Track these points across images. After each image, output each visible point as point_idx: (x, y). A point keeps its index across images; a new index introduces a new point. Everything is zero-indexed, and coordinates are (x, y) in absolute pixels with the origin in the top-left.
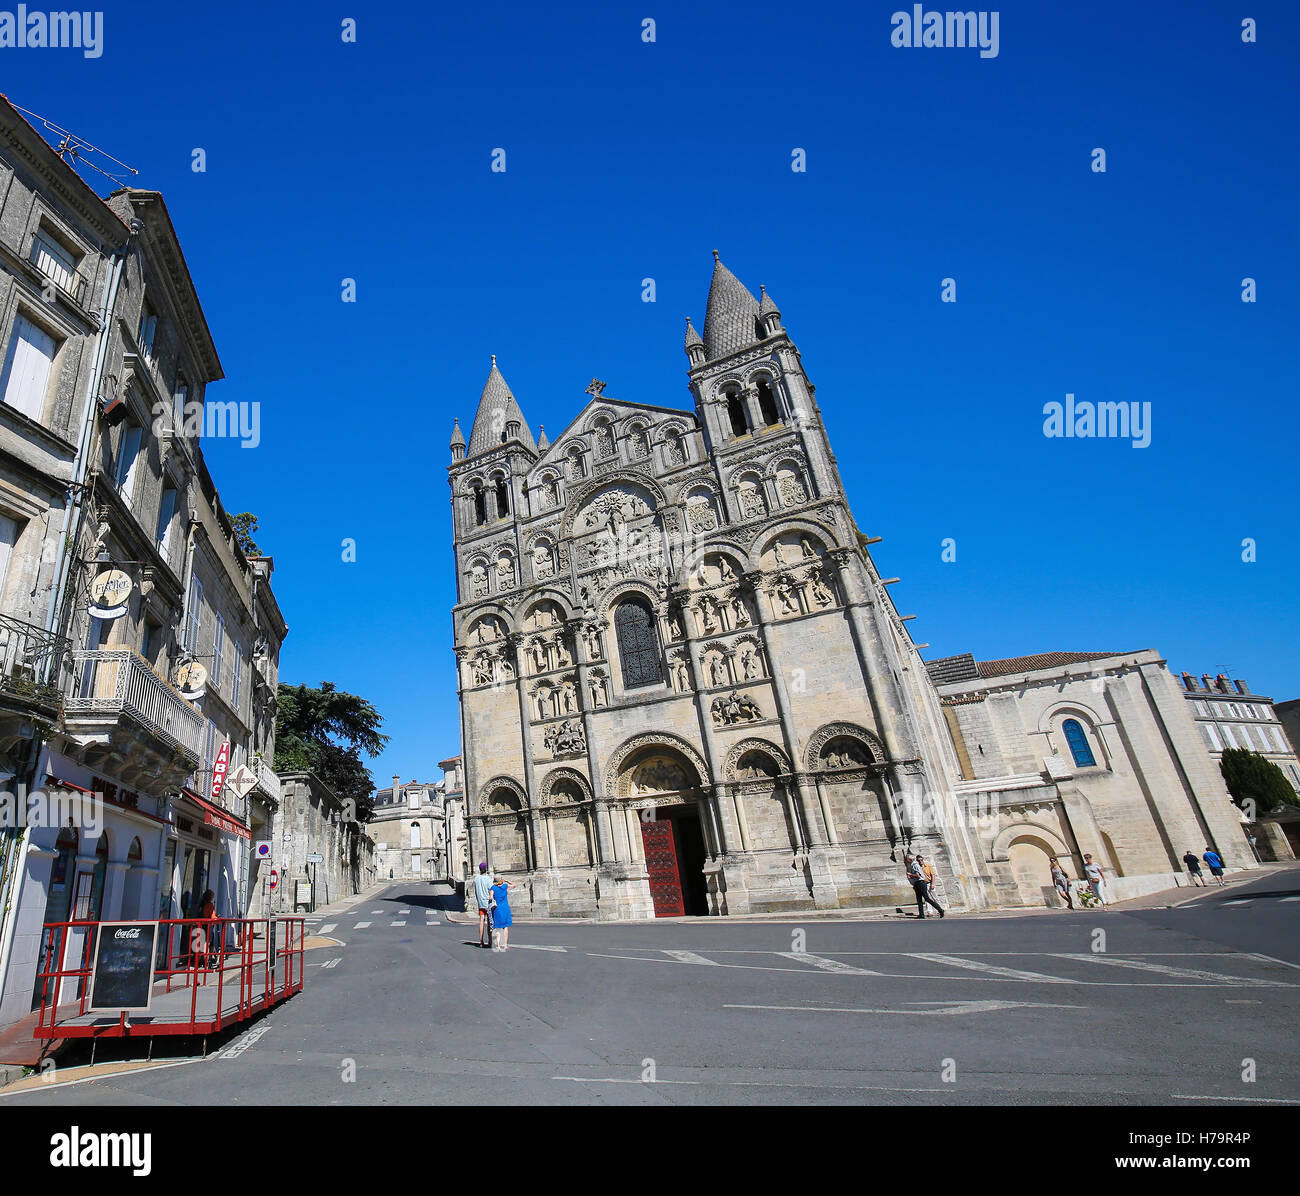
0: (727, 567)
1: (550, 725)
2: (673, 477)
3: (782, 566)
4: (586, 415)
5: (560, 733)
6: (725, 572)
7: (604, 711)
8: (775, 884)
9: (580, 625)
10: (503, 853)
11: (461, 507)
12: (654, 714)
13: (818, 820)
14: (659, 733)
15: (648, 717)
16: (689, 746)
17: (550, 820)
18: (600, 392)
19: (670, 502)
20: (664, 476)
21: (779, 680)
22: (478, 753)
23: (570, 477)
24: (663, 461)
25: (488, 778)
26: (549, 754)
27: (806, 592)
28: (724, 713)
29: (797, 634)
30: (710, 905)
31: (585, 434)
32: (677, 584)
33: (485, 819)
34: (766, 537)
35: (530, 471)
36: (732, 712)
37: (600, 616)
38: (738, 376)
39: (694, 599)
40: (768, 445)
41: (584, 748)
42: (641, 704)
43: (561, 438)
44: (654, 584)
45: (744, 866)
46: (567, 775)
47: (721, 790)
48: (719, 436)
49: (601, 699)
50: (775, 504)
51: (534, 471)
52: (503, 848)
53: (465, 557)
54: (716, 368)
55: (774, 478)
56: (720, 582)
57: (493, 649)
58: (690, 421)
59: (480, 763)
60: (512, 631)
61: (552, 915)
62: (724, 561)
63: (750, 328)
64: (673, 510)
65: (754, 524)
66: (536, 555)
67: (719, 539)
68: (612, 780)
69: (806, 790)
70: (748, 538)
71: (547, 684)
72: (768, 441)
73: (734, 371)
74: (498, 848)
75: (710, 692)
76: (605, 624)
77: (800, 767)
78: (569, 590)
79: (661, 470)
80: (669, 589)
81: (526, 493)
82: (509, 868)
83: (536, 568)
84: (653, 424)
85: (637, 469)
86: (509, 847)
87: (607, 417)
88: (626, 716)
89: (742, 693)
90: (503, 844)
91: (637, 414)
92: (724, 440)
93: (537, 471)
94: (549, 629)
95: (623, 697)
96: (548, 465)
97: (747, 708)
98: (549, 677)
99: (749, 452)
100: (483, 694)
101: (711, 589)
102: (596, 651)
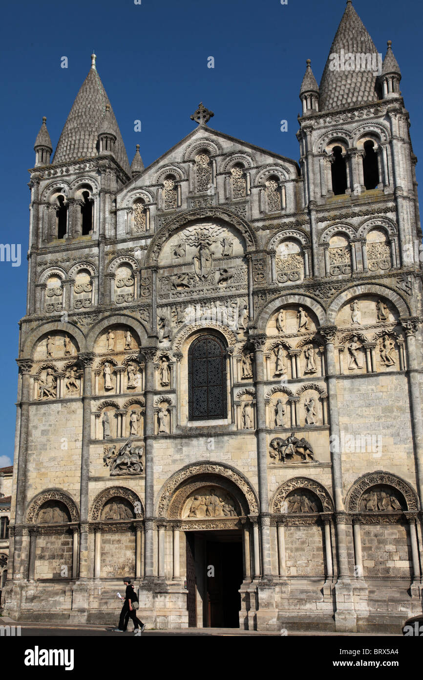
0: (304, 319)
1: (111, 445)
2: (267, 223)
3: (356, 326)
4: (187, 143)
5: (120, 454)
6: (303, 322)
7: (167, 437)
8: (302, 607)
9: (153, 355)
10: (46, 563)
11: (41, 215)
13: (349, 555)
16: (243, 478)
17: (99, 535)
18: (206, 121)
19: (261, 248)
20: (258, 221)
21: (338, 430)
24: (260, 206)
25: (40, 490)
26: (106, 472)
27: (373, 352)
28: (280, 452)
29: (359, 390)
30: (241, 620)
31: (184, 162)
32: (255, 328)
33: (32, 531)
34: (346, 296)
35: (121, 190)
36: (288, 452)
37: (174, 348)
38: (348, 133)
39: (269, 343)
40: (364, 208)
41: (141, 470)
42: (202, 435)
43: (158, 162)
44: (231, 324)
45: (277, 589)
46: (122, 494)
47: (267, 521)
48: (318, 190)
49: (165, 426)
50: (360, 266)
51: (125, 191)
52: (47, 557)
53: (40, 269)
54: (327, 120)
55: (363, 240)
56: (295, 332)
57: (61, 366)
58: (292, 169)
59: (33, 475)
60: (83, 350)
63: (369, 85)
64: (262, 256)
65: (337, 282)
66: (117, 278)
67: (302, 291)
68: (165, 502)
69: (342, 527)
70: (329, 295)
71: (114, 406)
72: (365, 204)
73: (345, 127)
74: (42, 557)
75: (269, 432)
76: (179, 356)
77: (341, 507)
78: (147, 319)
79: (256, 214)
80: (247, 333)
81: (114, 212)
82: (50, 576)
84: (255, 166)
85: (233, 209)
86: (53, 557)
87: (210, 149)
88: (188, 445)
89: (299, 436)
90: (47, 554)
91: (241, 152)
92: (322, 196)
93: (129, 192)
94: (122, 353)
95: (186, 427)
96: (141, 188)
97: (301, 450)
98: (115, 400)
99: (344, 211)
100: (43, 409)
101: (287, 337)
102: (165, 380)
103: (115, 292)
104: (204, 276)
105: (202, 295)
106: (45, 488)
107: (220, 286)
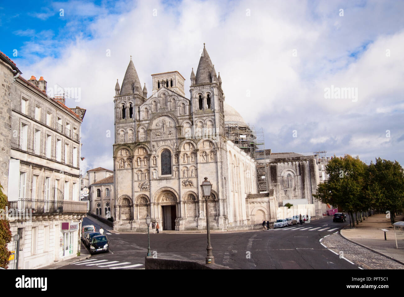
0: (191, 147)
1: (140, 182)
2: (182, 118)
3: (204, 149)
5: (143, 185)
7: (155, 180)
8: (190, 224)
9: (151, 156)
10: (124, 215)
11: (118, 111)
12: (168, 182)
14: (169, 187)
15: (167, 183)
16: (176, 191)
17: (138, 207)
19: (180, 125)
20: (179, 117)
21: (199, 177)
22: (119, 188)
23: (153, 110)
24: (180, 112)
25: (122, 195)
26: (139, 190)
27: (209, 156)
28: (185, 184)
29: (205, 167)
30: (176, 228)
31: (159, 97)
32: (178, 149)
33: (120, 206)
35: (141, 105)
36: (187, 184)
37: (157, 154)
38: (203, 92)
39: (182, 153)
41: (149, 189)
42: (165, 179)
43: (151, 96)
44: (172, 147)
45: (184, 220)
46: (144, 196)
47: (182, 203)
48: (195, 108)
49: (155, 177)
53: (118, 128)
54: (198, 87)
55: (206, 124)
56: (189, 150)
57: (125, 158)
59: (119, 191)
60: (132, 154)
61: (137, 231)
62: (191, 145)
64: (180, 127)
66: (140, 132)
68: (155, 198)
69: (200, 204)
70: (198, 140)
71: (141, 171)
72: (207, 114)
73: (202, 90)
74: (123, 214)
75: (182, 178)
76: (158, 156)
77: (200, 199)
78: (149, 145)
79: (179, 115)
80: (176, 150)
81: (139, 112)
82: (126, 218)
84: (178, 100)
86: (126, 213)
87: (166, 94)
88: (161, 182)
89: (190, 180)
90: (124, 213)
91: (174, 95)
92: (196, 110)
93: (143, 106)
94: (142, 155)
95: (161, 177)
96: (146, 105)
97: (190, 184)
98: (141, 169)
99: (202, 115)
100: (121, 171)
101: (187, 152)
102: (155, 163)
103: (140, 136)
104: (165, 133)
105: (164, 138)
106: (123, 194)
107: (169, 136)
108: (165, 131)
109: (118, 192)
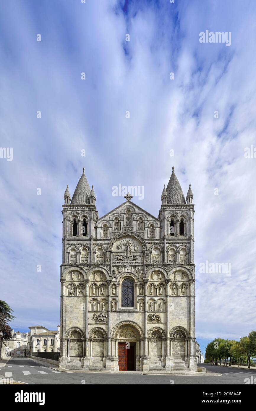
0: (160, 276)
1: (95, 313)
2: (150, 241)
3: (175, 280)
4: (123, 206)
5: (99, 316)
6: (160, 278)
7: (114, 312)
8: (155, 365)
9: (110, 283)
10: (73, 351)
11: (68, 224)
12: (130, 316)
13: (169, 350)
14: (131, 321)
15: (128, 316)
16: (139, 326)
17: (92, 342)
18: (130, 199)
19: (148, 250)
20: (147, 240)
21: (168, 312)
22: (67, 319)
23: (114, 228)
24: (148, 235)
25: (70, 327)
26: (93, 322)
29: (175, 301)
30: (136, 368)
31: (122, 213)
32: (145, 277)
33: (68, 340)
34: (174, 270)
35: (99, 220)
37: (117, 282)
39: (148, 283)
40: (180, 241)
41: (107, 322)
42: (127, 312)
43: (112, 211)
45: (148, 359)
46: (99, 330)
47: (146, 340)
49: (114, 308)
50: (178, 261)
53: (68, 246)
54: (171, 208)
55: (179, 252)
57: (77, 284)
59: (68, 322)
60: (85, 279)
61: (90, 370)
62: (160, 274)
64: (148, 252)
65: (171, 265)
66: (97, 254)
67: (160, 266)
69: (168, 342)
70: (169, 269)
71: (96, 300)
72: (180, 240)
73: (176, 211)
74: (71, 349)
75: (148, 312)
76: (119, 284)
77: (168, 336)
78: (109, 270)
79: (146, 238)
81: (96, 228)
82: (75, 355)
83: (96, 259)
84: (147, 219)
85: (139, 234)
86: (75, 349)
87: (131, 210)
88: (122, 315)
89: (157, 314)
90: (73, 348)
91: (142, 214)
92: (168, 234)
93: (102, 221)
95: (121, 309)
96: (106, 221)
98: (97, 298)
99: (174, 241)
100: (70, 299)
101: (154, 282)
102: (114, 292)
104: (128, 257)
105: (127, 264)
106: (72, 326)
107: (133, 261)
108: (129, 255)
109: (65, 323)
